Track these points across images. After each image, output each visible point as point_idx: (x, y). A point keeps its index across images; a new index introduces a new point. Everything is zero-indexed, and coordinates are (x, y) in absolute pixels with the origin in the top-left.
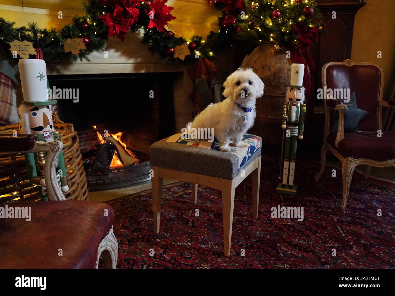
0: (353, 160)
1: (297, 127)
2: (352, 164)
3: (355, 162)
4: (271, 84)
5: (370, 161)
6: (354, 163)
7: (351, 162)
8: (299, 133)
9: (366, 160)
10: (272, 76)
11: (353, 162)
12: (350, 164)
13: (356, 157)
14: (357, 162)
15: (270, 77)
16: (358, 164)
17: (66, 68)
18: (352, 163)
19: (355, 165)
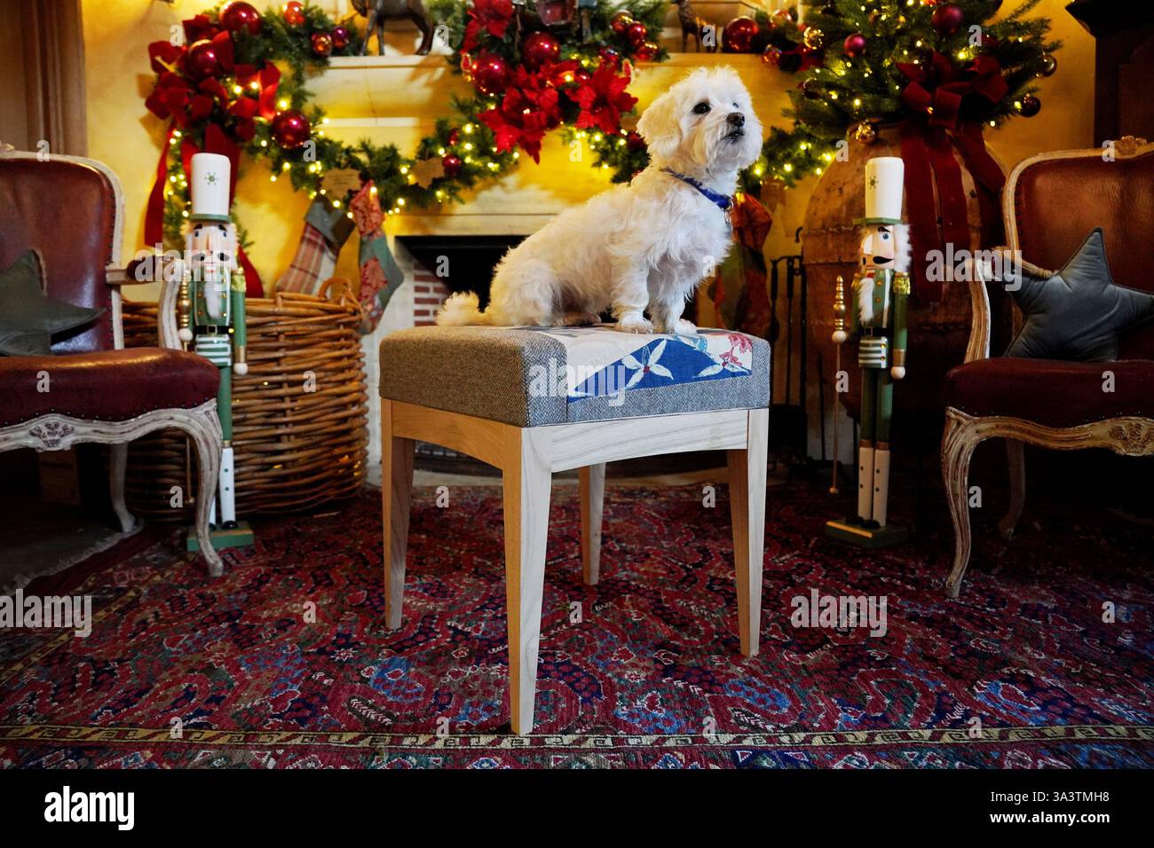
0: (967, 419)
1: (884, 340)
2: (963, 431)
3: (975, 428)
4: (840, 230)
5: (1027, 427)
6: (971, 431)
7: (959, 423)
8: (891, 360)
9: (1016, 423)
10: (844, 208)
11: (966, 427)
12: (956, 430)
13: (978, 408)
14: (983, 426)
15: (840, 210)
16: (987, 434)
17: (438, 224)
18: (962, 427)
19: (976, 438)
